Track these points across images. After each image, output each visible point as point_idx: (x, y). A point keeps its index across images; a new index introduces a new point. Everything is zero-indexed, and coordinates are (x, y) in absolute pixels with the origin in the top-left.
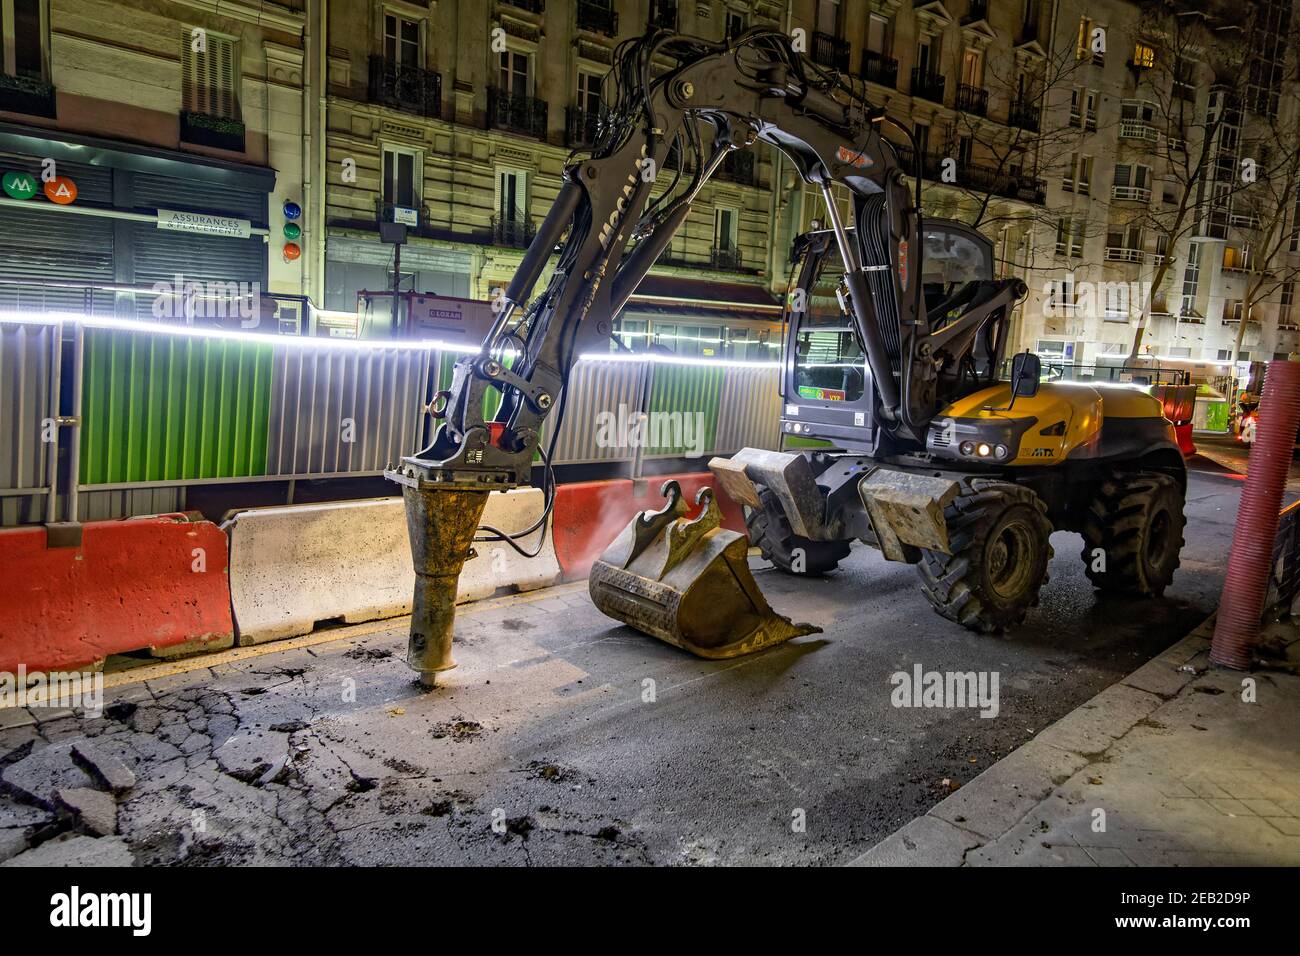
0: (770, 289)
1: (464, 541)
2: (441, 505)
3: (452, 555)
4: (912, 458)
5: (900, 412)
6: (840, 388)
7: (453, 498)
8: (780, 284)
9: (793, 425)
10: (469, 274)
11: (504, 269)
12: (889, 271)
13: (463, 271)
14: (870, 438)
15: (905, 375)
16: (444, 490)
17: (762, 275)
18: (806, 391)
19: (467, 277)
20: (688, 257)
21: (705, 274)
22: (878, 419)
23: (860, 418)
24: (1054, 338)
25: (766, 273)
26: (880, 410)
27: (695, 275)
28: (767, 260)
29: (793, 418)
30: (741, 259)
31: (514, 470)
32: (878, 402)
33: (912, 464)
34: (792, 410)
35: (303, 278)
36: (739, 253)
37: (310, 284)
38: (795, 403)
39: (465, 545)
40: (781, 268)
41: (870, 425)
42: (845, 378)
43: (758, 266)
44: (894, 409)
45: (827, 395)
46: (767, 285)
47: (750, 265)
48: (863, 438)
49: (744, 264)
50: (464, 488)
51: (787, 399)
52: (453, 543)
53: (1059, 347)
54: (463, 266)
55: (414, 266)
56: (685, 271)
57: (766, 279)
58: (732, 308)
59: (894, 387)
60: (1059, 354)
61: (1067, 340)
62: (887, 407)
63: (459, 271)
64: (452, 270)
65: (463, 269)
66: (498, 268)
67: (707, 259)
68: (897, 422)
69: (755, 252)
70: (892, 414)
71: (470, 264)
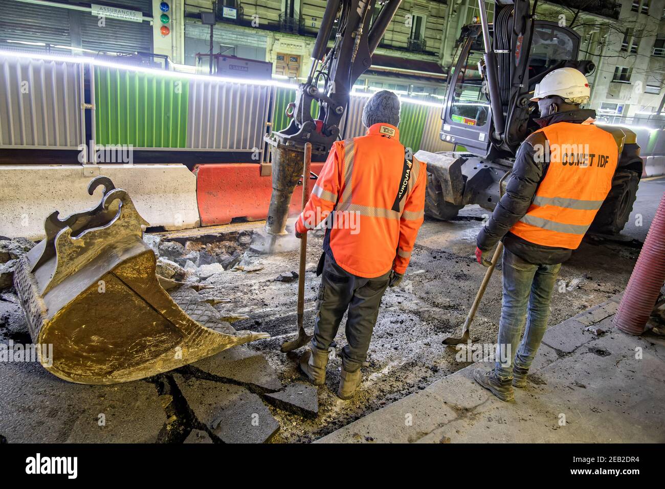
0: (441, 65)
1: (297, 176)
2: (287, 157)
3: (290, 182)
4: (507, 161)
5: (503, 136)
6: (474, 117)
7: (293, 155)
8: (448, 62)
9: (446, 136)
10: (266, 48)
11: (285, 46)
12: (509, 54)
13: (262, 46)
14: (486, 148)
15: (508, 115)
16: (289, 150)
17: (438, 56)
18: (456, 118)
19: (264, 50)
20: (394, 44)
21: (403, 54)
22: (492, 138)
23: (482, 136)
24: (612, 101)
25: (440, 56)
26: (493, 134)
27: (397, 54)
28: (441, 47)
29: (446, 132)
30: (425, 46)
31: (325, 146)
32: (492, 129)
33: (507, 164)
34: (447, 127)
35: (172, 47)
36: (425, 41)
37: (176, 50)
38: (449, 124)
39: (297, 178)
40: (449, 52)
41: (487, 141)
42: (478, 112)
43: (435, 50)
44: (500, 134)
45: (467, 121)
46: (439, 63)
47: (431, 50)
48: (482, 147)
49: (427, 49)
50: (299, 150)
51: (445, 121)
52: (291, 176)
53: (614, 107)
54: (262, 43)
55: (235, 42)
56: (391, 51)
57: (439, 58)
58: (417, 75)
59: (502, 121)
60: (614, 111)
61: (619, 102)
62: (497, 133)
63: (260, 46)
64: (256, 45)
65: (262, 45)
66: (282, 45)
67: (405, 45)
68: (501, 141)
69: (434, 42)
70: (499, 137)
71: (266, 42)
